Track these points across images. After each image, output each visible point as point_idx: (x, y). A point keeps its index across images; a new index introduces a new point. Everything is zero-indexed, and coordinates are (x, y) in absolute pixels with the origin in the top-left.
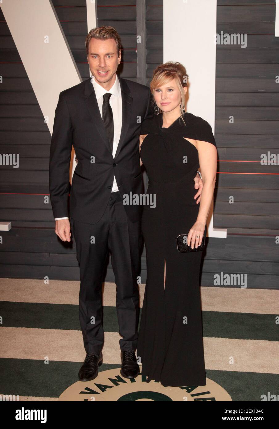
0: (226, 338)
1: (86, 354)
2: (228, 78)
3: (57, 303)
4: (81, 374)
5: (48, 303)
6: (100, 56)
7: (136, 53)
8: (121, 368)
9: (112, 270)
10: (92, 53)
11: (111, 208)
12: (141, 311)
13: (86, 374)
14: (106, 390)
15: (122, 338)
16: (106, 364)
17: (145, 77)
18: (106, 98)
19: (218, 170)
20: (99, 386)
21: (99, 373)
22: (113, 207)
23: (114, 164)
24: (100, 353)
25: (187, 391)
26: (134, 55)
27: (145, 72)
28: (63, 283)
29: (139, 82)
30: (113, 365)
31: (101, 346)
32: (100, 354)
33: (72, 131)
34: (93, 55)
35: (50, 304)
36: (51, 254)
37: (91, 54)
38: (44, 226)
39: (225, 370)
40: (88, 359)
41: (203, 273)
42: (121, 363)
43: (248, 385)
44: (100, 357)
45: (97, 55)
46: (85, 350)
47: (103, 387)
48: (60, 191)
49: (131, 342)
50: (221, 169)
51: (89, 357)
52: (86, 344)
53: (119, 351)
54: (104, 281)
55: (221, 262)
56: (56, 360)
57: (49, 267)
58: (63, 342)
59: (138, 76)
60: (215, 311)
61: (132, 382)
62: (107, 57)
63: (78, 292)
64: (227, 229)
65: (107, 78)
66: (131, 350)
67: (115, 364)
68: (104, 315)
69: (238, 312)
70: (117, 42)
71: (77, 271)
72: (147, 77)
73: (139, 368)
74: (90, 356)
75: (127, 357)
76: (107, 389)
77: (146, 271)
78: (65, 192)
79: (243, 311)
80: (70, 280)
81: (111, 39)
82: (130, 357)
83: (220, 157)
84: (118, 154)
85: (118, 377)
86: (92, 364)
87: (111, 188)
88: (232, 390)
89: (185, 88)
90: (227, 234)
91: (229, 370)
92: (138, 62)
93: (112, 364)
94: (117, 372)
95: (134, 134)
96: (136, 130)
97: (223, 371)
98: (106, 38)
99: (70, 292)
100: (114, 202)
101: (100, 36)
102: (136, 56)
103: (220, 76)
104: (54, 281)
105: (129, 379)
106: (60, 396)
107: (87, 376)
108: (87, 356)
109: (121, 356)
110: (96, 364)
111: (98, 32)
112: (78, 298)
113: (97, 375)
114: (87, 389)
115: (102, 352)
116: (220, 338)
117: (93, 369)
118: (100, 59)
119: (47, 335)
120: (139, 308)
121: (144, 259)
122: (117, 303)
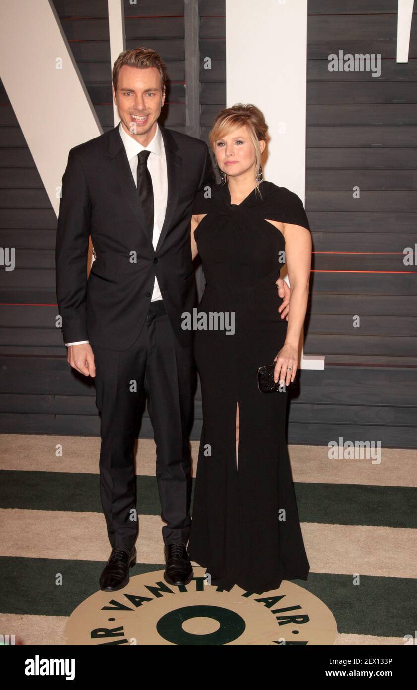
0: (325, 522)
1: (111, 549)
2: (325, 125)
3: (66, 472)
4: (103, 580)
5: (52, 471)
6: (135, 94)
7: (185, 89)
8: (164, 571)
9: (149, 419)
10: (123, 88)
11: (149, 325)
12: (194, 483)
13: (112, 580)
14: (142, 604)
15: (166, 525)
16: (141, 564)
17: (198, 126)
18: (141, 158)
19: (313, 266)
20: (131, 598)
21: (131, 579)
22: (153, 323)
23: (156, 259)
24: (133, 548)
25: (265, 605)
26: (182, 92)
27: (198, 118)
28: (76, 440)
29: (189, 133)
30: (152, 565)
31: (134, 537)
32: (133, 550)
33: (90, 207)
34: (125, 92)
35: (56, 473)
36: (56, 396)
37: (123, 90)
38: (45, 354)
39: (323, 572)
40: (114, 557)
41: (289, 424)
42: (164, 563)
43: (358, 595)
44: (133, 553)
45: (132, 91)
46: (109, 544)
47: (137, 600)
48: (74, 300)
49: (180, 530)
50: (316, 265)
51: (116, 554)
52: (111, 533)
53: (162, 545)
54: (137, 437)
55: (316, 407)
56: (64, 559)
57: (53, 416)
58: (76, 531)
59: (188, 123)
60: (308, 482)
61: (181, 592)
62: (147, 95)
63: (98, 454)
64: (324, 357)
65: (147, 127)
66: (180, 543)
67: (155, 563)
68: (137, 489)
69: (344, 483)
70: (161, 72)
71: (96, 423)
72: (202, 125)
73: (192, 570)
74: (117, 552)
75: (174, 552)
76: (144, 603)
77: (202, 421)
78: (81, 303)
79: (350, 482)
80: (85, 436)
81: (153, 68)
82: (179, 553)
83: (315, 248)
84: (161, 244)
85: (160, 584)
86: (120, 564)
87: (150, 295)
88: (335, 604)
89: (262, 143)
90: (326, 364)
91: (330, 573)
92: (187, 103)
93: (151, 563)
94: (159, 576)
95: (184, 213)
96: (188, 206)
97: (320, 574)
98: (146, 66)
99: (85, 454)
100: (154, 317)
101: (137, 62)
102: (185, 94)
103: (312, 123)
104: (62, 437)
105: (177, 587)
106: (71, 613)
107: (113, 583)
108: (113, 552)
109: (164, 552)
110: (127, 565)
111: (134, 57)
112: (98, 463)
113: (128, 581)
114: (112, 602)
115: (136, 545)
116: (316, 524)
117: (121, 571)
118: (136, 97)
119: (51, 520)
120: (192, 478)
121: (198, 403)
122: (157, 471)
